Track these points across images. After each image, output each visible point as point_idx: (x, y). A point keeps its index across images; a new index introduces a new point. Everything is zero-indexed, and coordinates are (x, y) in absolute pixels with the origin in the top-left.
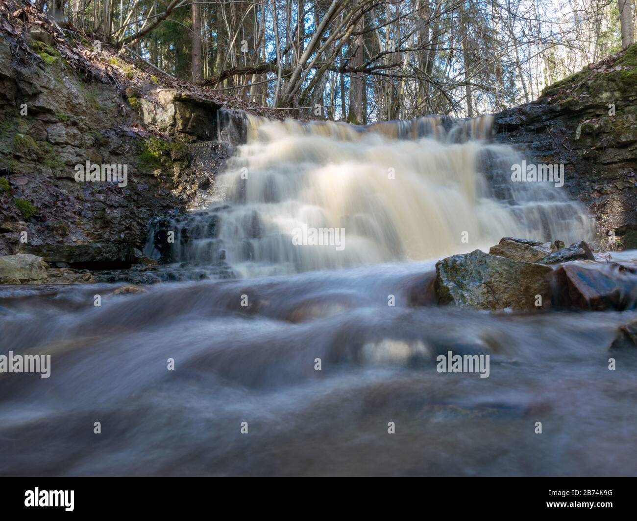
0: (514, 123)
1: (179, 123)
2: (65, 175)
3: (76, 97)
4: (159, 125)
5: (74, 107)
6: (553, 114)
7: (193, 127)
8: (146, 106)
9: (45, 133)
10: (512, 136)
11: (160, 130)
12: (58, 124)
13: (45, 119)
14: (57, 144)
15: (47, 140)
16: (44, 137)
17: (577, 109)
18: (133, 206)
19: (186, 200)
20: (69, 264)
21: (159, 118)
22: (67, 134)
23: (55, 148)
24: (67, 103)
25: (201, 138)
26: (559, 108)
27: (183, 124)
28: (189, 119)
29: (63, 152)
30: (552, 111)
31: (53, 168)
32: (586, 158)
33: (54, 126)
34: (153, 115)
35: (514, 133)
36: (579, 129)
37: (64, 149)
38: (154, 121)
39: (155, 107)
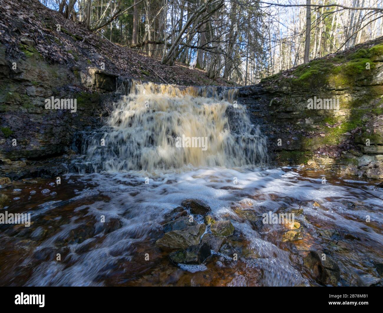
0: (246, 94)
1: (97, 84)
2: (33, 112)
3: (44, 73)
4: (88, 84)
5: (42, 77)
6: (262, 92)
7: (104, 86)
8: (82, 75)
9: (26, 91)
10: (245, 99)
11: (88, 86)
12: (32, 87)
13: (26, 84)
14: (31, 96)
15: (27, 94)
16: (25, 92)
17: (272, 92)
18: (68, 125)
19: (96, 121)
20: (27, 158)
21: (88, 81)
22: (37, 91)
23: (30, 98)
24: (38, 76)
25: (108, 90)
26: (265, 90)
27: (99, 85)
28: (103, 82)
29: (34, 100)
30: (262, 91)
31: (27, 108)
32: (272, 115)
33: (30, 88)
34: (85, 79)
35: (246, 98)
36: (271, 102)
37: (35, 99)
38: (86, 82)
39: (86, 76)
